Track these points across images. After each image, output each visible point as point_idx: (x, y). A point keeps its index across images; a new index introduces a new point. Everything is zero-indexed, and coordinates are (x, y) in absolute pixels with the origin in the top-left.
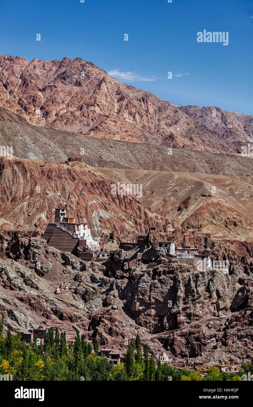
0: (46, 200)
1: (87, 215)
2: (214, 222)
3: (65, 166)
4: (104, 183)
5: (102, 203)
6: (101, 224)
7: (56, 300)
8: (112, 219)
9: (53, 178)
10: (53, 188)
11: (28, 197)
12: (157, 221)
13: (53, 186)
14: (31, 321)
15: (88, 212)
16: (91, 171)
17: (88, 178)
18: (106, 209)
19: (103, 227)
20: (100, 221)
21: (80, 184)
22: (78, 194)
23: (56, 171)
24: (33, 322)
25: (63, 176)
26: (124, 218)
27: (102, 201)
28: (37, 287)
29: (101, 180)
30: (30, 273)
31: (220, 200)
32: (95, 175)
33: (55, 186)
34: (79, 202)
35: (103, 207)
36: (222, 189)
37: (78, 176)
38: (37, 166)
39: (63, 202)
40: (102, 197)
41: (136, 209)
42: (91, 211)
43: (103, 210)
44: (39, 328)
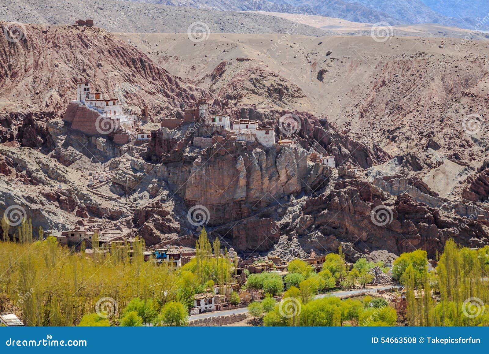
0: (56, 73)
1: (108, 89)
2: (256, 91)
3: (75, 31)
4: (124, 49)
5: (124, 73)
6: (126, 100)
7: (91, 194)
8: (139, 93)
9: (61, 46)
10: (62, 58)
11: (32, 70)
12: (192, 93)
13: (62, 55)
14: (63, 221)
15: (109, 85)
16: (107, 36)
17: (104, 45)
18: (131, 81)
19: (129, 102)
20: (125, 96)
21: (95, 52)
22: (94, 64)
23: (64, 37)
24: (67, 223)
25: (72, 43)
26: (153, 91)
27: (124, 72)
28: (66, 179)
29: (120, 46)
30: (54, 163)
31: (260, 63)
32: (112, 41)
33: (65, 55)
34: (97, 74)
35: (127, 78)
36: (260, 51)
37: (91, 42)
38: (39, 31)
39: (77, 75)
40: (124, 66)
41: (165, 79)
42: (112, 85)
43: (127, 83)
44: (75, 229)
